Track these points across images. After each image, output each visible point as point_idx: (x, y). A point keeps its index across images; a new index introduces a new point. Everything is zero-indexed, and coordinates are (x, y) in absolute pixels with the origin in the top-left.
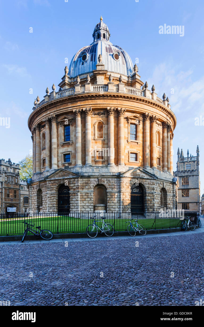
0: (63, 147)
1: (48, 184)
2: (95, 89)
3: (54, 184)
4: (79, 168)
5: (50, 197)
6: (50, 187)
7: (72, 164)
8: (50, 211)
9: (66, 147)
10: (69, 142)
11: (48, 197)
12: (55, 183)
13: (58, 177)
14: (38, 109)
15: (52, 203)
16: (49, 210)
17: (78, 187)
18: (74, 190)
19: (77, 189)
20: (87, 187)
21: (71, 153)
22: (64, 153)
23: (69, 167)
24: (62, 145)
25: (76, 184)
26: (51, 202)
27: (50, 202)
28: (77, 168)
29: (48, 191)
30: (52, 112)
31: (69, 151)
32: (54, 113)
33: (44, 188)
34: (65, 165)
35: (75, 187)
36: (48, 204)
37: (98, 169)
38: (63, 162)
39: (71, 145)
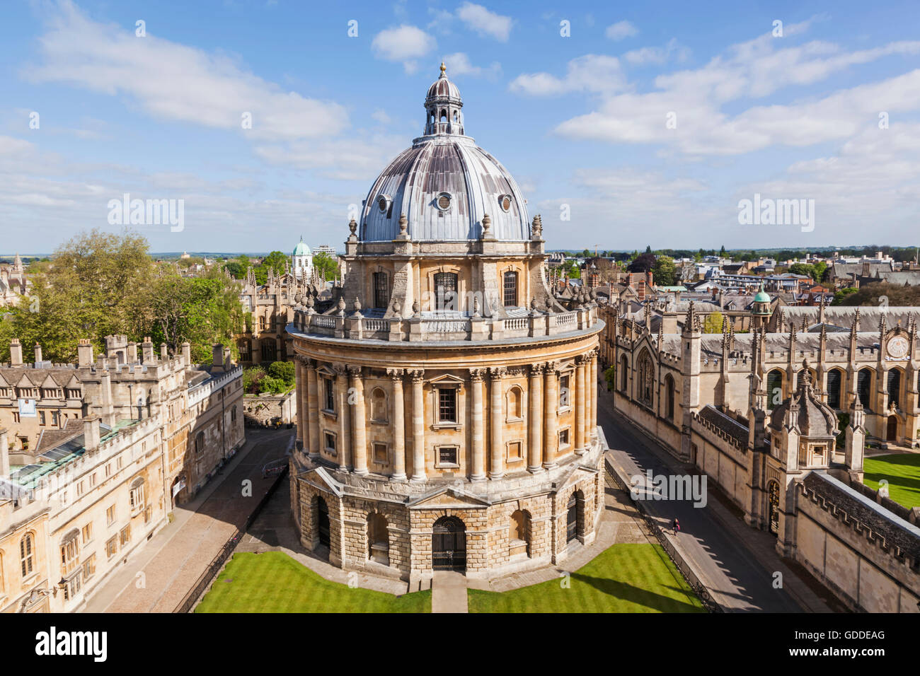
2: (507, 325)
4: (482, 484)
7: (461, 469)
9: (446, 434)
11: (413, 541)
15: (424, 552)
17: (484, 524)
18: (478, 529)
19: (483, 528)
20: (499, 519)
21: (457, 448)
22: (442, 447)
23: (453, 474)
25: (481, 519)
28: (480, 484)
31: (453, 443)
35: (478, 524)
37: (518, 483)
39: (458, 433)
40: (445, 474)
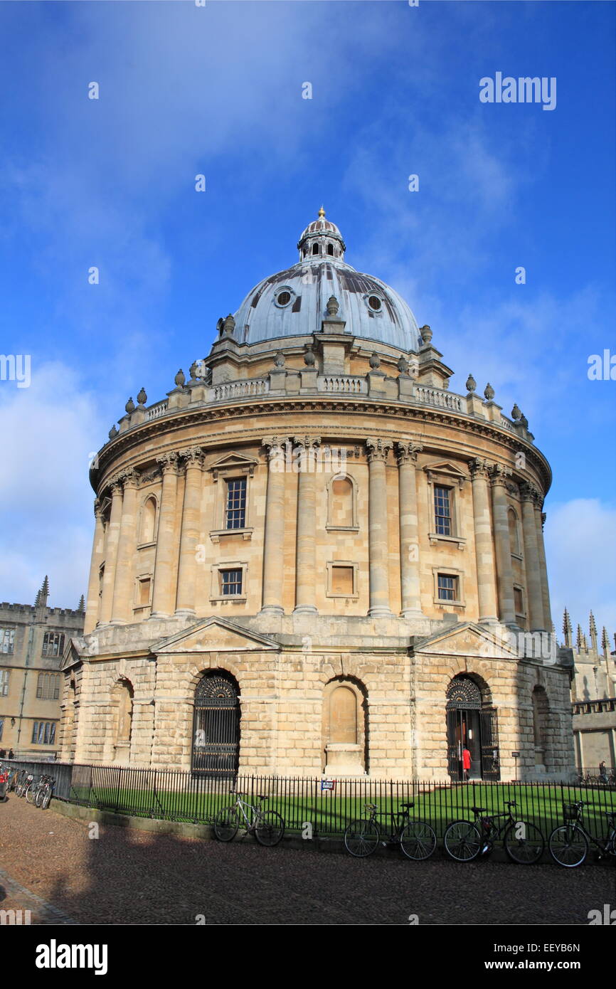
0: (436, 550)
1: (420, 667)
3: (442, 670)
5: (430, 712)
6: (426, 678)
7: (466, 609)
8: (431, 764)
9: (446, 551)
10: (458, 542)
11: (422, 713)
12: (444, 667)
13: (452, 648)
14: (360, 400)
15: (437, 734)
16: (428, 760)
21: (461, 575)
22: (441, 571)
23: (457, 618)
24: (435, 543)
26: (432, 731)
27: (429, 732)
29: (420, 689)
30: (412, 434)
31: (455, 566)
32: (418, 438)
33: (382, 677)
34: (444, 607)
36: (423, 740)
38: (437, 600)
39: (460, 552)
40: (446, 615)
